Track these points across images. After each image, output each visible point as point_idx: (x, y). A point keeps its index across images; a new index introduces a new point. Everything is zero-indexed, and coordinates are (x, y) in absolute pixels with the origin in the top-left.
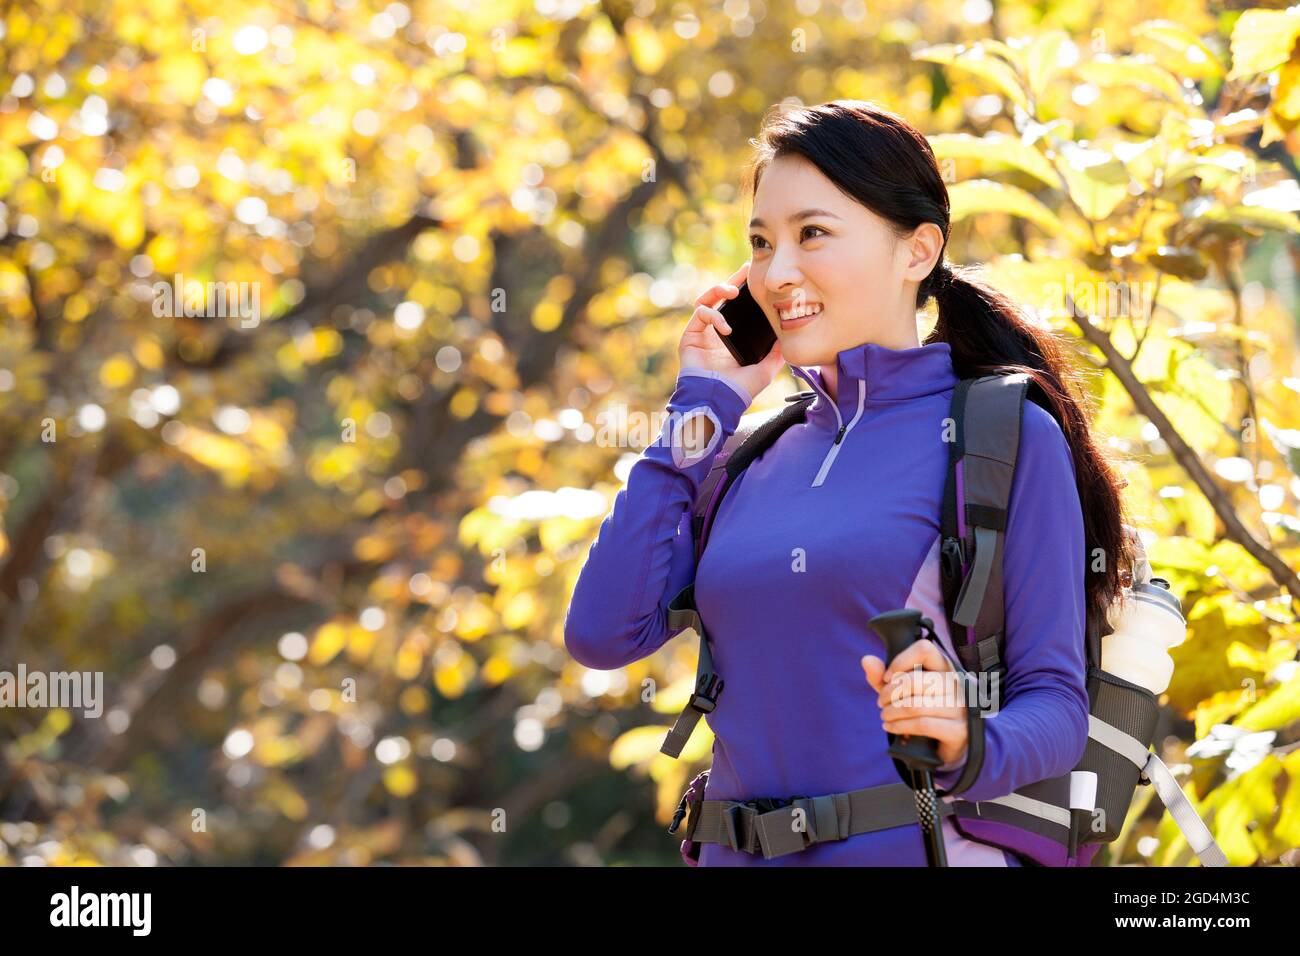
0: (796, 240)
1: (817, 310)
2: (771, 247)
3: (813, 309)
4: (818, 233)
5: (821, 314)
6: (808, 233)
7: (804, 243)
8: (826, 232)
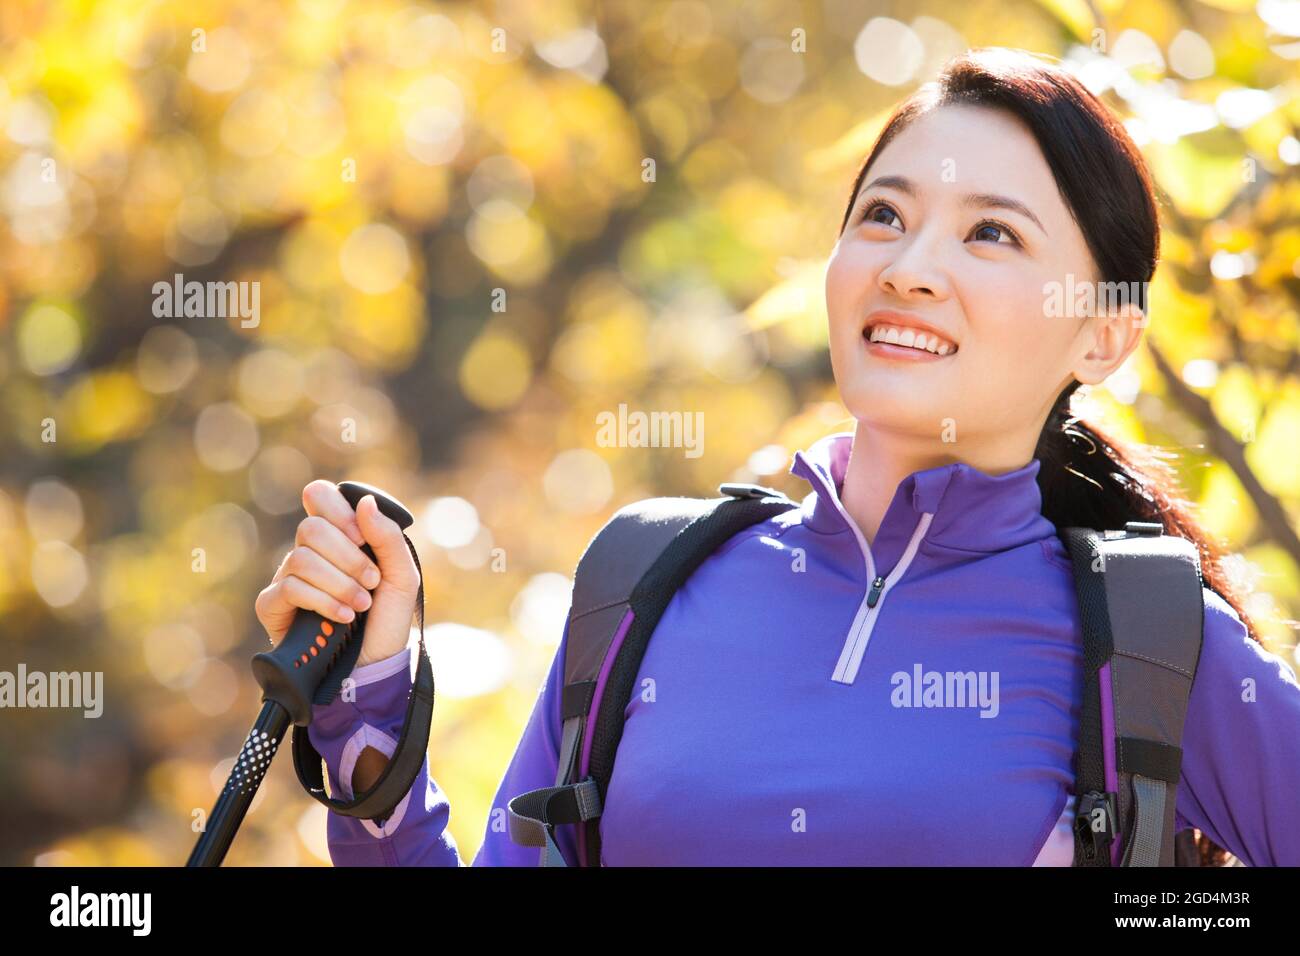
0: (959, 234)
1: (943, 349)
2: (904, 229)
3: (939, 345)
4: (1003, 238)
5: (949, 359)
6: (984, 232)
7: (971, 243)
8: (1016, 242)
